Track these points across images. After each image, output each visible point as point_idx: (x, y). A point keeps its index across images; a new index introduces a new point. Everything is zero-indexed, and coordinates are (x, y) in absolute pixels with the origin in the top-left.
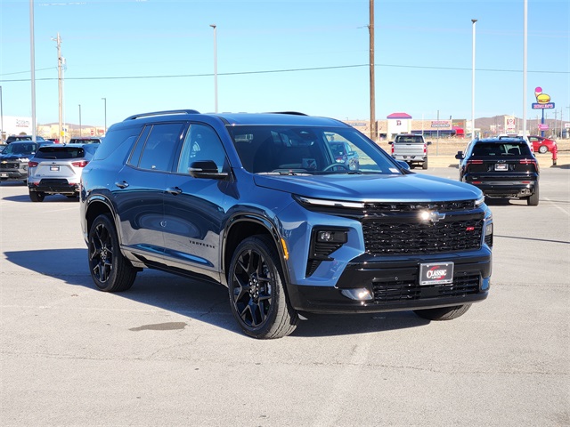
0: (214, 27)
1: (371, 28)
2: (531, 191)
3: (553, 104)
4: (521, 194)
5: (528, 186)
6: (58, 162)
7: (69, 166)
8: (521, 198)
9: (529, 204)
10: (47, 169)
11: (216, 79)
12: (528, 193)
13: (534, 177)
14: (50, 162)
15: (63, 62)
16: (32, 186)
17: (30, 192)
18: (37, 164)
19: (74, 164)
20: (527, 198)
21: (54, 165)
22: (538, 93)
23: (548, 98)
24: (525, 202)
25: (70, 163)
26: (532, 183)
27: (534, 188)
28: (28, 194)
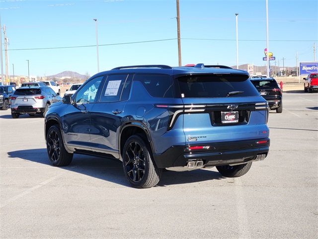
0: (96, 20)
1: (178, 19)
2: (279, 105)
3: (275, 58)
4: (274, 107)
5: (277, 103)
6: (27, 97)
7: (33, 99)
8: (274, 109)
9: (277, 112)
10: (21, 101)
11: (97, 48)
12: (277, 106)
13: (280, 98)
14: (23, 97)
15: (7, 41)
16: (13, 110)
17: (12, 113)
18: (15, 98)
19: (36, 98)
20: (276, 109)
21: (25, 98)
22: (266, 52)
23: (271, 54)
24: (275, 111)
25: (33, 97)
26: (279, 101)
27: (280, 104)
28: (11, 114)
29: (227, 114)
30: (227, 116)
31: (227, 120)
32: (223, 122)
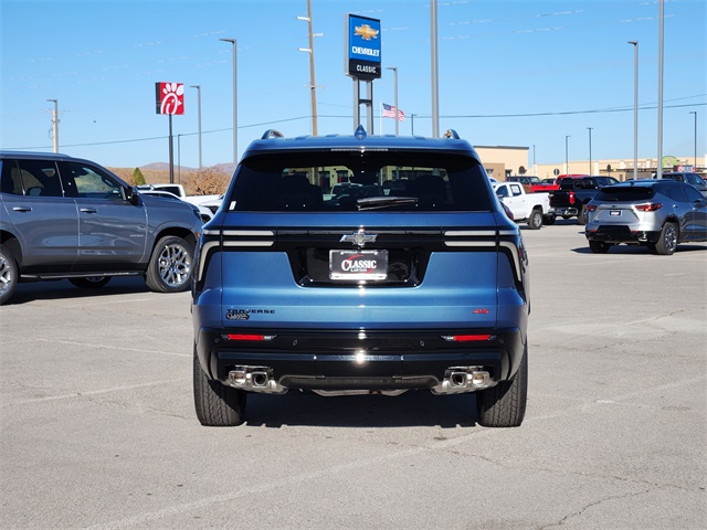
6: (619, 206)
7: (631, 210)
10: (607, 214)
14: (610, 206)
18: (596, 208)
19: (638, 208)
21: (615, 209)
25: (633, 206)
29: (346, 257)
30: (350, 262)
31: (349, 272)
32: (335, 276)
